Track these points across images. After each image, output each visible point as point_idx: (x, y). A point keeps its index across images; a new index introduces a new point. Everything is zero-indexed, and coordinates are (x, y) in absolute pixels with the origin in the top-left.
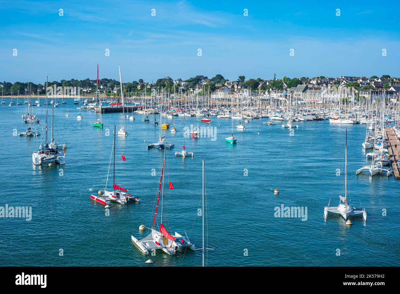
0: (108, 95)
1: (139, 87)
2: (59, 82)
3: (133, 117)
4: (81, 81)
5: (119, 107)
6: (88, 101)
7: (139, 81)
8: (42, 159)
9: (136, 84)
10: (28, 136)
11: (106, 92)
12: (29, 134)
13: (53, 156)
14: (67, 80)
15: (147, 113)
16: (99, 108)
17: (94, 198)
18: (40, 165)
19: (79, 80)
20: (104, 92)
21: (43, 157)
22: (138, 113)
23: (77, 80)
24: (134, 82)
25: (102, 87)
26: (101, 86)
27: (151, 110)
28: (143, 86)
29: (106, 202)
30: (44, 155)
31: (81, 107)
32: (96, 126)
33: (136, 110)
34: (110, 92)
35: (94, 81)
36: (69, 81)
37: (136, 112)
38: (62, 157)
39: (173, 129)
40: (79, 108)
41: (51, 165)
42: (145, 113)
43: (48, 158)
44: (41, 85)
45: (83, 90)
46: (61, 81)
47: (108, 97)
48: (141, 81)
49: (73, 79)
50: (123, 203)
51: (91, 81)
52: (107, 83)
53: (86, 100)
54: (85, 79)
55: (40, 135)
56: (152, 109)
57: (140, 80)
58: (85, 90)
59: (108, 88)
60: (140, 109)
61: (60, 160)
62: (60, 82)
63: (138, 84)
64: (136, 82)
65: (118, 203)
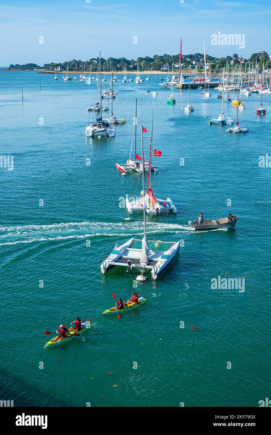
0: (199, 71)
1: (232, 62)
2: (151, 58)
3: (210, 93)
4: (173, 56)
5: (201, 83)
6: (175, 77)
7: (233, 56)
8: (93, 132)
9: (229, 58)
10: (96, 111)
11: (198, 67)
12: (96, 109)
13: (103, 129)
14: (160, 55)
15: (227, 90)
16: (179, 84)
17: (117, 166)
18: (91, 137)
19: (171, 55)
20: (196, 68)
21: (94, 130)
22: (218, 89)
23: (169, 56)
24: (228, 57)
25: (194, 63)
26: (194, 61)
27: (231, 86)
28: (237, 62)
29: (125, 170)
30: (96, 128)
31: (164, 83)
32: (169, 102)
33: (217, 87)
34: (202, 68)
35: (187, 56)
36: (162, 56)
37: (217, 88)
38: (112, 130)
39: (242, 106)
40: (162, 84)
41: (100, 137)
42: (225, 89)
43: (99, 131)
44: (134, 61)
45: (175, 66)
46: (154, 56)
47: (200, 73)
48: (236, 56)
49: (167, 54)
50: (140, 172)
51: (184, 56)
52: (200, 58)
53: (174, 76)
54: (177, 54)
55: (109, 110)
56: (233, 86)
57: (235, 54)
58: (177, 66)
59: (201, 64)
60: (221, 85)
61: (110, 133)
62: (153, 58)
63: (232, 58)
64: (230, 57)
65: (136, 172)
